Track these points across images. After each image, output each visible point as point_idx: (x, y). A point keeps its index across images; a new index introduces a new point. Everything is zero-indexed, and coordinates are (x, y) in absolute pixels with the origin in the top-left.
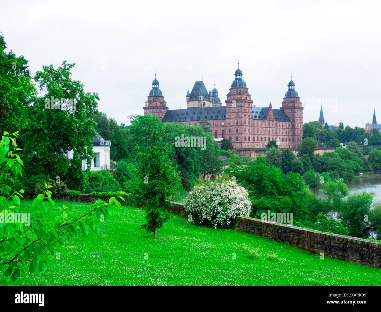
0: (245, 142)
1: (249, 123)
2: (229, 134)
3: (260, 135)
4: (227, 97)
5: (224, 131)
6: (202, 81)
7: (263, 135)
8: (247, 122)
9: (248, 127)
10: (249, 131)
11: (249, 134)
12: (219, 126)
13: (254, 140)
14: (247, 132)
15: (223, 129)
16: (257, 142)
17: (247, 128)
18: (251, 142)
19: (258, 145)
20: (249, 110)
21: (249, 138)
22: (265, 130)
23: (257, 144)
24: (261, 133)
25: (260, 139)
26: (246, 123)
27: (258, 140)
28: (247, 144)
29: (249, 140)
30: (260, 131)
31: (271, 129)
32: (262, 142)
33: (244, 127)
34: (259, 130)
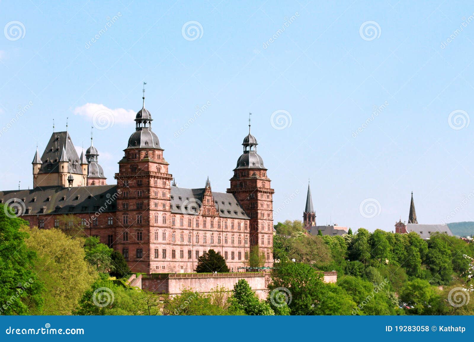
0: (156, 259)
1: (164, 221)
2: (124, 244)
3: (187, 245)
4: (120, 167)
5: (112, 236)
6: (65, 133)
7: (193, 246)
8: (160, 219)
9: (163, 229)
10: (164, 238)
11: (164, 244)
12: (102, 227)
13: (174, 256)
14: (160, 240)
15: (110, 233)
16: (180, 260)
17: (160, 231)
18: (169, 260)
19: (182, 267)
20: (164, 194)
21: (164, 251)
22: (198, 236)
23: (182, 264)
24: (189, 242)
25: (186, 255)
26: (159, 221)
27: (182, 256)
28: (160, 264)
29: (164, 256)
30: (186, 238)
31: (209, 234)
32: (191, 260)
33: (155, 228)
34: (185, 236)
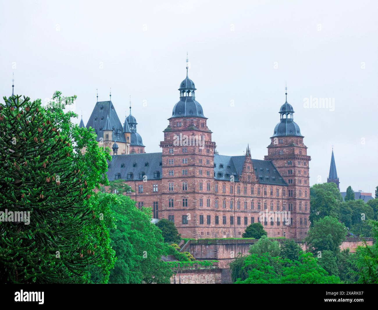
0: (201, 225)
1: (209, 187)
2: (169, 210)
3: (229, 211)
4: (165, 135)
5: (157, 203)
7: (235, 212)
8: (205, 186)
9: (207, 196)
10: (208, 205)
11: (208, 210)
12: (147, 194)
13: (217, 222)
14: (205, 207)
15: (155, 200)
16: (223, 226)
17: (205, 198)
18: (213, 226)
19: (225, 233)
20: (208, 162)
21: (209, 217)
22: (239, 202)
23: (224, 230)
24: (231, 208)
25: (228, 221)
26: (203, 188)
27: (224, 222)
28: (205, 230)
29: (209, 222)
30: (228, 204)
31: (249, 201)
32: (233, 226)
33: (200, 195)
34: (227, 203)
